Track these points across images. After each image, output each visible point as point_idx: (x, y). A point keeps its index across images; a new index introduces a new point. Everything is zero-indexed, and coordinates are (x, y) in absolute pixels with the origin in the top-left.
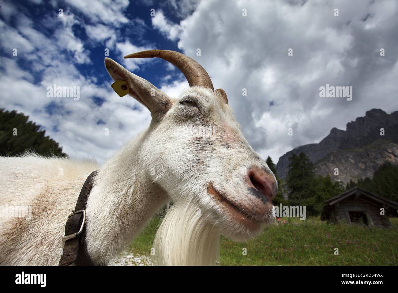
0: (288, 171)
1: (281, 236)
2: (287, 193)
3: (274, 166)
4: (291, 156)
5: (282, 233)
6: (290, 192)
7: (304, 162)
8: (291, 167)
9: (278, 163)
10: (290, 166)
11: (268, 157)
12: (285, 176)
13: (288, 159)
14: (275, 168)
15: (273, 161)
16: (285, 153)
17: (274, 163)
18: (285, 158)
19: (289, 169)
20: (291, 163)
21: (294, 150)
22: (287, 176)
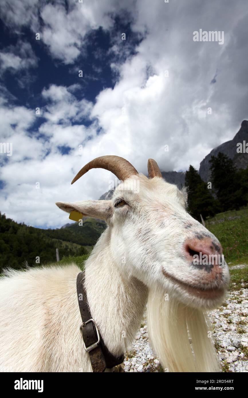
0: (211, 174)
1: (223, 236)
2: (215, 193)
3: (197, 172)
4: (210, 159)
5: (222, 233)
6: (217, 191)
7: (223, 161)
8: (213, 169)
9: (200, 169)
10: (211, 168)
11: (189, 166)
12: (210, 179)
13: (208, 162)
14: (198, 174)
15: (195, 168)
16: (204, 158)
17: (196, 170)
18: (205, 162)
19: (211, 171)
20: (212, 166)
21: (212, 152)
22: (211, 178)
